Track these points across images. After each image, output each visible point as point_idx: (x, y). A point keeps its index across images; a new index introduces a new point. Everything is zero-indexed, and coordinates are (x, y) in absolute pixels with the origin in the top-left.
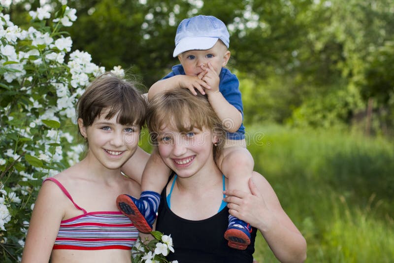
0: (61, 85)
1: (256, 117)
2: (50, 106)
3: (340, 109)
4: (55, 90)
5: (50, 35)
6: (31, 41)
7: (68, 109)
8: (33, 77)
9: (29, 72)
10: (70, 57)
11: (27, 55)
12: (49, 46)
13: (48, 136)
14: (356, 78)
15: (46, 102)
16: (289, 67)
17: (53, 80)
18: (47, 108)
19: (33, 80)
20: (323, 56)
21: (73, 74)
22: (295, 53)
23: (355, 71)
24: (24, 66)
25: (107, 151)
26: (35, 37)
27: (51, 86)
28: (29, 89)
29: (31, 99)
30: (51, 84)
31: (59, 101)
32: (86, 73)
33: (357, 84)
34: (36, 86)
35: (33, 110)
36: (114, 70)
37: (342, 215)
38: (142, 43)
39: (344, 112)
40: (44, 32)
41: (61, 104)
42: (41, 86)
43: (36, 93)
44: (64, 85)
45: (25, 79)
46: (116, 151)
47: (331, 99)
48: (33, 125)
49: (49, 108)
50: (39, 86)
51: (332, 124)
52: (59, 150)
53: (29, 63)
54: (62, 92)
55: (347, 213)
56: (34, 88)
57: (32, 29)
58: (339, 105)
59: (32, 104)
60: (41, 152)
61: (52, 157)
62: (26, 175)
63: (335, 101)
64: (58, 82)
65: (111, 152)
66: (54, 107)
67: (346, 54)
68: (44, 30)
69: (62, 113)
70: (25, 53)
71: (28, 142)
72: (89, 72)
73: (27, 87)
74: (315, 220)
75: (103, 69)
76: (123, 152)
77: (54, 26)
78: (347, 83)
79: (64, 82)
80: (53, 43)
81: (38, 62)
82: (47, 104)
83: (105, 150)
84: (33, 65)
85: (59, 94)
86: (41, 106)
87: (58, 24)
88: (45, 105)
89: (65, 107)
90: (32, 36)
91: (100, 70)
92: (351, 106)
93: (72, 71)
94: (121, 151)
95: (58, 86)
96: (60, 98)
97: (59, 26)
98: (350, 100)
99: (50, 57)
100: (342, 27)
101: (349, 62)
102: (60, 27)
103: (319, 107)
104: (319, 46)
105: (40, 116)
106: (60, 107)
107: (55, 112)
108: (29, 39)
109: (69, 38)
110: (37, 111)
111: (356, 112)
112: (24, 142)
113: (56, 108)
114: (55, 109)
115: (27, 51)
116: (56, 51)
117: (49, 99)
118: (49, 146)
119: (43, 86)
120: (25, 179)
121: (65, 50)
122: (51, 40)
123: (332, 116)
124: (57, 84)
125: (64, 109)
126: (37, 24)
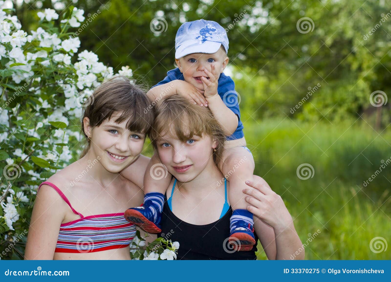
0: (68, 86)
1: (267, 113)
2: (58, 106)
3: (349, 104)
4: (63, 91)
5: (58, 36)
6: (39, 41)
7: (77, 109)
8: (41, 78)
9: (37, 73)
10: (78, 57)
11: (34, 57)
12: (56, 47)
13: (55, 135)
14: (366, 73)
15: (55, 102)
16: (299, 62)
17: (60, 81)
18: (55, 108)
19: (41, 81)
20: (333, 52)
21: (80, 76)
22: (305, 48)
23: (365, 66)
24: (32, 67)
25: (111, 154)
26: (43, 37)
27: (59, 86)
28: (38, 90)
29: (40, 100)
30: (59, 85)
31: (66, 102)
32: (94, 74)
33: (366, 79)
34: (45, 87)
35: (42, 110)
36: (122, 70)
37: (352, 209)
38: (152, 40)
39: (354, 106)
40: (52, 33)
41: (69, 104)
42: (49, 87)
43: (45, 93)
44: (71, 86)
45: (33, 80)
46: (119, 156)
47: (341, 93)
48: (40, 125)
49: (58, 108)
50: (47, 87)
51: (342, 118)
52: (66, 150)
53: (37, 64)
54: (69, 92)
55: (357, 207)
56: (43, 88)
57: (40, 30)
58: (350, 99)
59: (40, 104)
60: (48, 151)
61: (59, 157)
62: (35, 174)
63: (345, 95)
64: (65, 83)
65: (114, 156)
66: (62, 107)
67: (355, 49)
68: (51, 31)
69: (70, 113)
70: (33, 54)
71: (37, 142)
72: (97, 72)
73: (35, 87)
74: (325, 215)
75: (111, 69)
76: (126, 157)
77: (62, 26)
78: (356, 78)
79: (71, 84)
80: (60, 44)
81: (46, 63)
82: (55, 104)
83: (109, 152)
84: (41, 66)
85: (67, 95)
86: (49, 106)
87: (66, 25)
88: (53, 106)
89: (72, 107)
90: (40, 38)
91: (108, 70)
92: (361, 101)
93: (78, 73)
94: (124, 156)
95: (66, 87)
96: (69, 98)
97: (66, 27)
98: (360, 94)
99: (58, 58)
100: (350, 24)
101: (358, 56)
102: (68, 28)
103: (329, 101)
104: (329, 41)
105: (48, 116)
106: (67, 108)
107: (63, 112)
108: (37, 40)
109: (77, 38)
110: (46, 111)
111: (366, 106)
112: (32, 142)
113: (64, 108)
114: (63, 110)
115: (35, 52)
116: (63, 52)
117: (57, 99)
118: (56, 146)
119: (51, 87)
120: (34, 179)
121: (71, 51)
122: (59, 41)
123: (342, 111)
124: (64, 85)
125: (72, 109)
126: (45, 25)
